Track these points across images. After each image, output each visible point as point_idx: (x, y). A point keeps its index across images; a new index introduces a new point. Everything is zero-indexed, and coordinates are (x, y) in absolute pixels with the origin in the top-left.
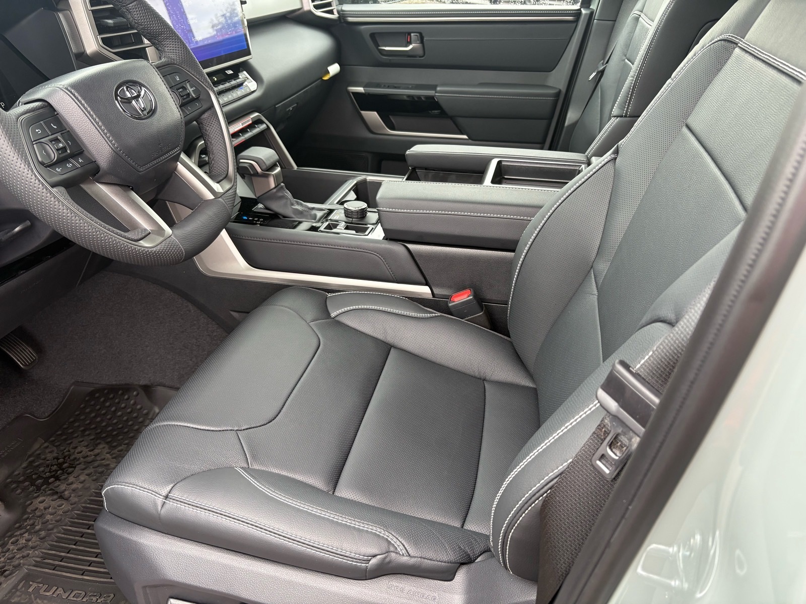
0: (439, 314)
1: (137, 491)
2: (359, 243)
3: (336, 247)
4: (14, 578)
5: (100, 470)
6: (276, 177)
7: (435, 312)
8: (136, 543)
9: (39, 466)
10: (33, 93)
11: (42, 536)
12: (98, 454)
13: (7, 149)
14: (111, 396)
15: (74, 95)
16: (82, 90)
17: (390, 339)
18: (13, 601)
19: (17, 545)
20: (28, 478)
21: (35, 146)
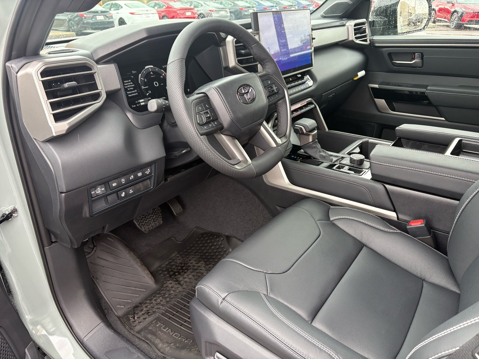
0: (399, 231)
1: (211, 292)
2: (355, 179)
3: (341, 180)
4: (152, 317)
5: (199, 275)
6: (313, 136)
7: (397, 229)
8: (206, 318)
9: (173, 265)
10: (201, 89)
11: (167, 300)
12: (199, 266)
13: (185, 116)
14: (211, 238)
15: (218, 91)
16: (223, 89)
17: (364, 241)
18: (149, 328)
19: (156, 301)
20: (167, 270)
21: (197, 115)
